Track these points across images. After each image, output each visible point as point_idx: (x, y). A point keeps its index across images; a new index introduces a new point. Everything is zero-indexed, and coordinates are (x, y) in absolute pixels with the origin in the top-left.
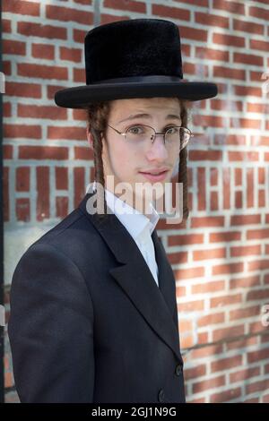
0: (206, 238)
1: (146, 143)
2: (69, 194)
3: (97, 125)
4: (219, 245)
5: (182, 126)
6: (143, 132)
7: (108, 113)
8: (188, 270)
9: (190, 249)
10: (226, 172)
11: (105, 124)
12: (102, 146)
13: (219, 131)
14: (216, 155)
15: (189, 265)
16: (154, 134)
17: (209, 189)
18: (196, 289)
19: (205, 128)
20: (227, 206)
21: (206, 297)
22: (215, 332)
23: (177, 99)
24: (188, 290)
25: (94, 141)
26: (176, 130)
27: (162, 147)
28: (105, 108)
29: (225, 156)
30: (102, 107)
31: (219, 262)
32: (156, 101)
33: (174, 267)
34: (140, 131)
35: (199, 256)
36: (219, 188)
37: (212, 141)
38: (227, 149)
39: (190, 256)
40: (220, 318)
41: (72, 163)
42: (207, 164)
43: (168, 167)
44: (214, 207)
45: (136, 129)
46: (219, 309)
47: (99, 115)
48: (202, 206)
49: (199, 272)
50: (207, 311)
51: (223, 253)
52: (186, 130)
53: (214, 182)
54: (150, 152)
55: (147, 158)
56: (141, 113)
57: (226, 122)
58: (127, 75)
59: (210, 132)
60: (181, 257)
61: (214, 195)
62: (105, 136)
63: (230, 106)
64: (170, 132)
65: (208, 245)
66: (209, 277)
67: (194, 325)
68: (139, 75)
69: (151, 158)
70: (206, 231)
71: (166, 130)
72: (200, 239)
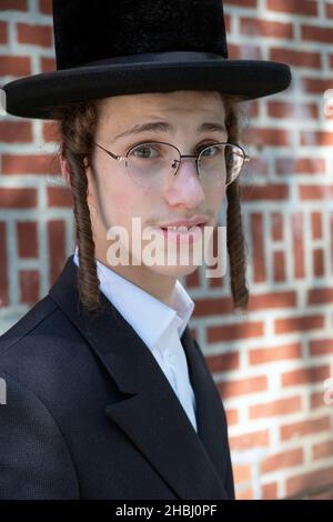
0: (269, 328)
1: (164, 175)
2: (41, 264)
3: (76, 144)
4: (289, 339)
5: (228, 142)
6: (159, 155)
7: (94, 123)
8: (241, 382)
9: (244, 347)
10: (297, 219)
11: (89, 142)
12: (87, 183)
13: (283, 152)
14: (280, 192)
15: (243, 372)
16: (178, 158)
17: (270, 246)
18: (256, 412)
19: (260, 148)
20: (300, 274)
21: (273, 424)
22: (290, 482)
23: (217, 94)
24: (243, 415)
25: (72, 173)
26: (218, 150)
27: (193, 181)
28: (89, 113)
29: (294, 192)
30: (83, 111)
31: (291, 365)
32: (180, 98)
33: (216, 378)
34: (153, 153)
35: (258, 357)
36: (287, 245)
37: (272, 169)
38: (296, 181)
39: (244, 359)
40: (296, 457)
41: (44, 214)
42: (266, 207)
43: (206, 217)
44: (280, 276)
45: (147, 150)
46: (295, 442)
47: (79, 125)
48: (260, 276)
49: (260, 384)
50: (276, 446)
51: (296, 351)
52: (235, 149)
53: (277, 235)
54: (172, 190)
55: (167, 203)
56: (155, 121)
57: (294, 138)
58: (127, 52)
59: (270, 154)
60: (229, 361)
61: (279, 257)
62: (91, 165)
63: (299, 112)
64: (207, 154)
65: (272, 339)
66: (275, 392)
67: (254, 471)
68: (147, 51)
69: (173, 201)
70: (269, 317)
71: (200, 151)
72: (258, 330)
